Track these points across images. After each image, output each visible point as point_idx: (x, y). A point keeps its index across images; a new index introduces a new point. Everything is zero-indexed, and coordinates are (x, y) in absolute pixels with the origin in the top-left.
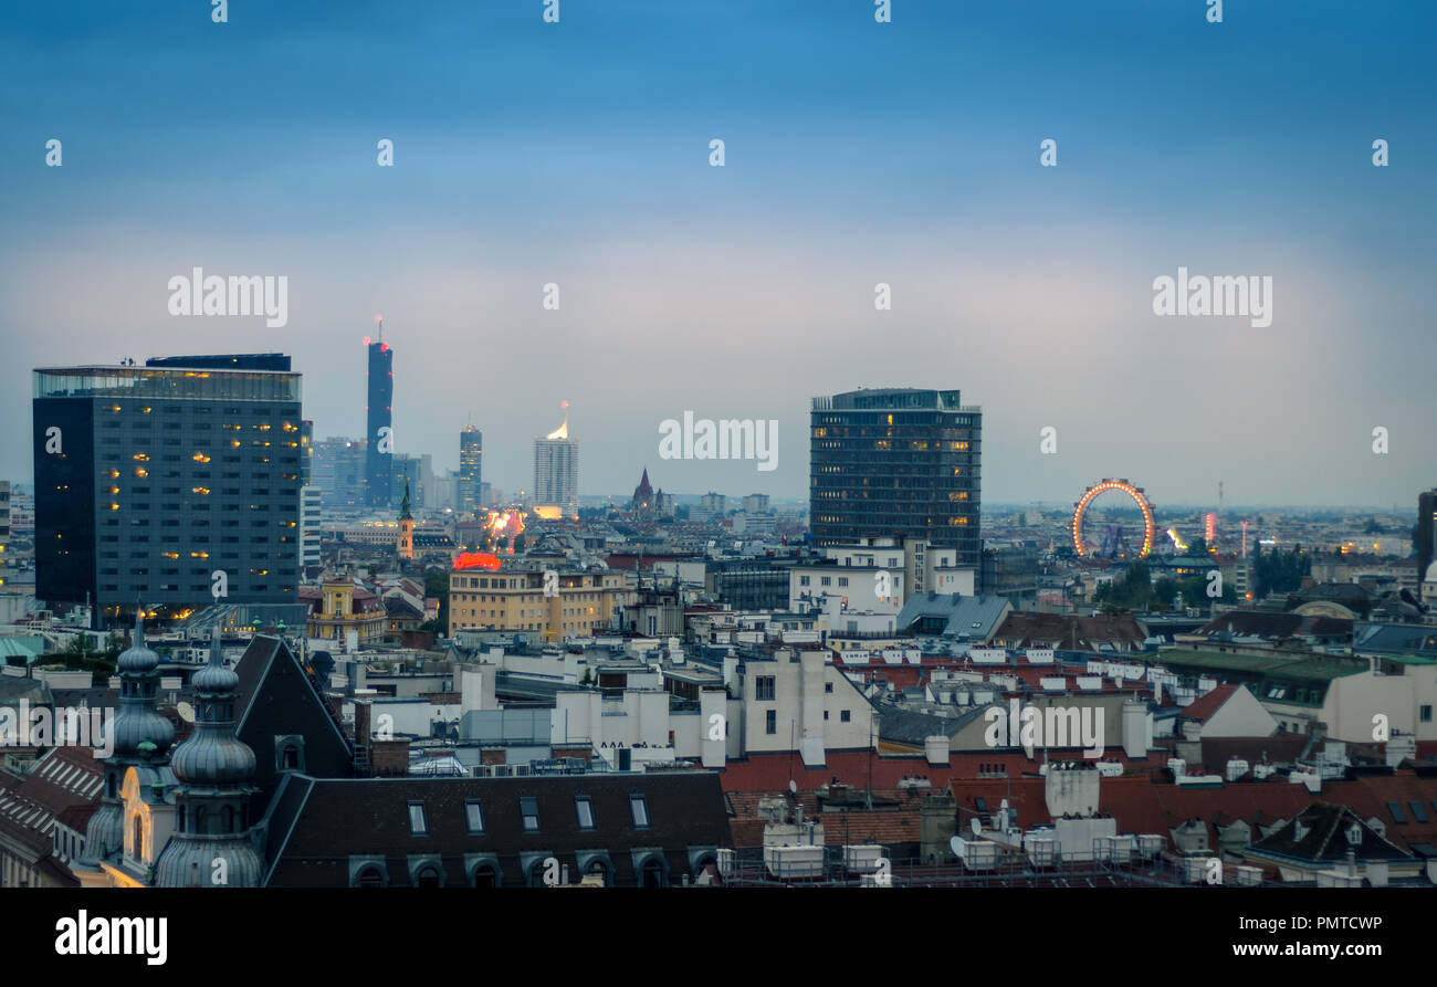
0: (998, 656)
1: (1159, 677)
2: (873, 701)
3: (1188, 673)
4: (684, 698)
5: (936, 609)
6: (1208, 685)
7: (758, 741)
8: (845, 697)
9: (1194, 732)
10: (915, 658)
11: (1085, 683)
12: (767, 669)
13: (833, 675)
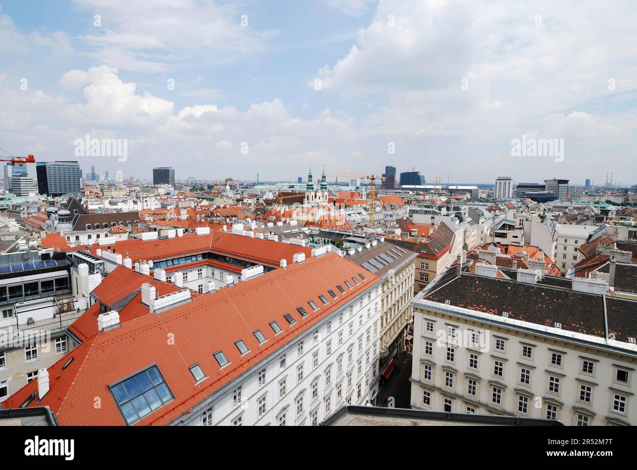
0: (176, 197)
1: (195, 199)
2: (161, 203)
3: (198, 198)
4: (135, 202)
5: (168, 192)
6: (201, 199)
7: (145, 207)
8: (156, 202)
9: (200, 205)
10: (166, 198)
11: (187, 200)
12: (146, 199)
13: (155, 200)
